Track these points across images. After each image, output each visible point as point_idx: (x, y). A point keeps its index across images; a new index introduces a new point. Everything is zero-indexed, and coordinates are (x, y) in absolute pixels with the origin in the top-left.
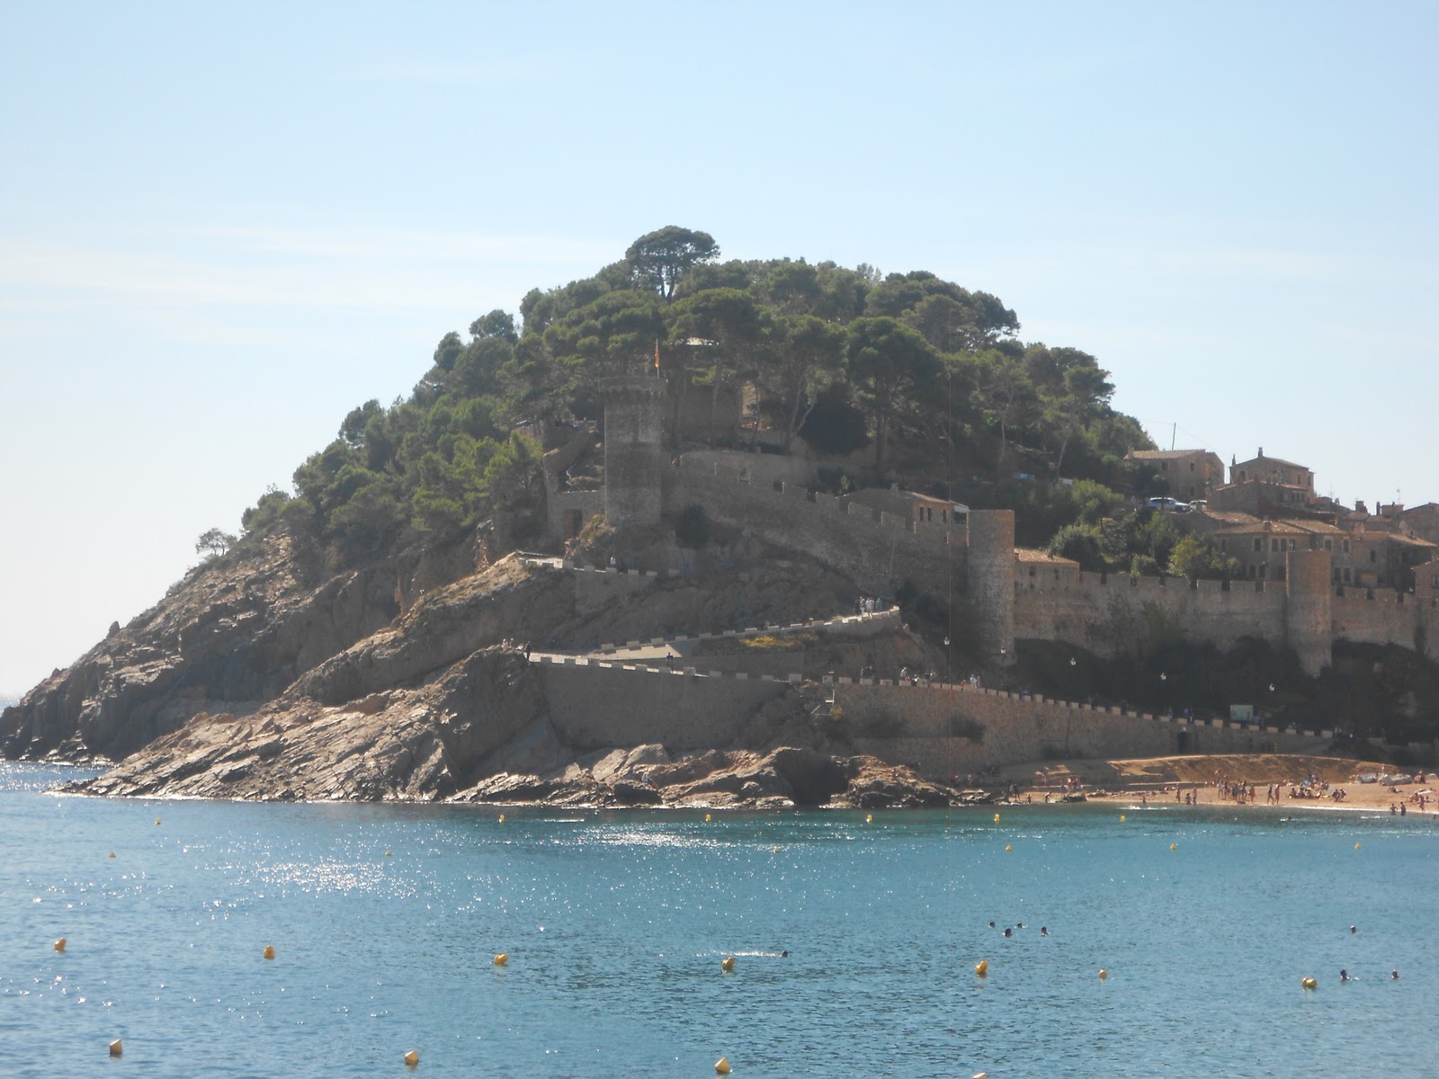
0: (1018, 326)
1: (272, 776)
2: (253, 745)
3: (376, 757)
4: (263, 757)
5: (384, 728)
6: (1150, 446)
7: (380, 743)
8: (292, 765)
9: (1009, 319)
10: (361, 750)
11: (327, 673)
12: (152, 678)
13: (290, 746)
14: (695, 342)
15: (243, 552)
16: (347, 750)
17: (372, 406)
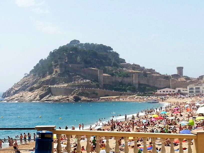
0: (113, 50)
2: (20, 96)
4: (20, 97)
5: (33, 94)
6: (126, 62)
7: (33, 96)
9: (112, 49)
10: (30, 96)
12: (18, 89)
13: (24, 96)
14: (71, 52)
15: (28, 75)
17: (42, 59)
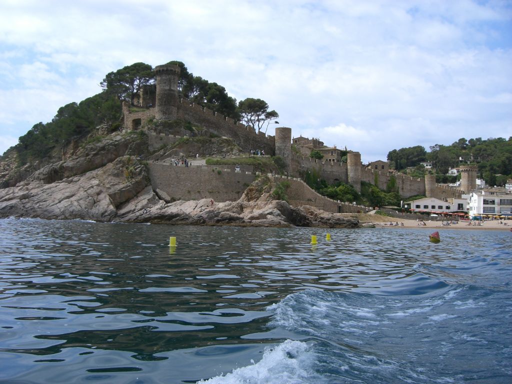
1: (26, 208)
2: (16, 195)
3: (78, 201)
4: (21, 200)
5: (79, 188)
7: (79, 195)
8: (36, 204)
11: (45, 171)
13: (33, 196)
16: (63, 198)
